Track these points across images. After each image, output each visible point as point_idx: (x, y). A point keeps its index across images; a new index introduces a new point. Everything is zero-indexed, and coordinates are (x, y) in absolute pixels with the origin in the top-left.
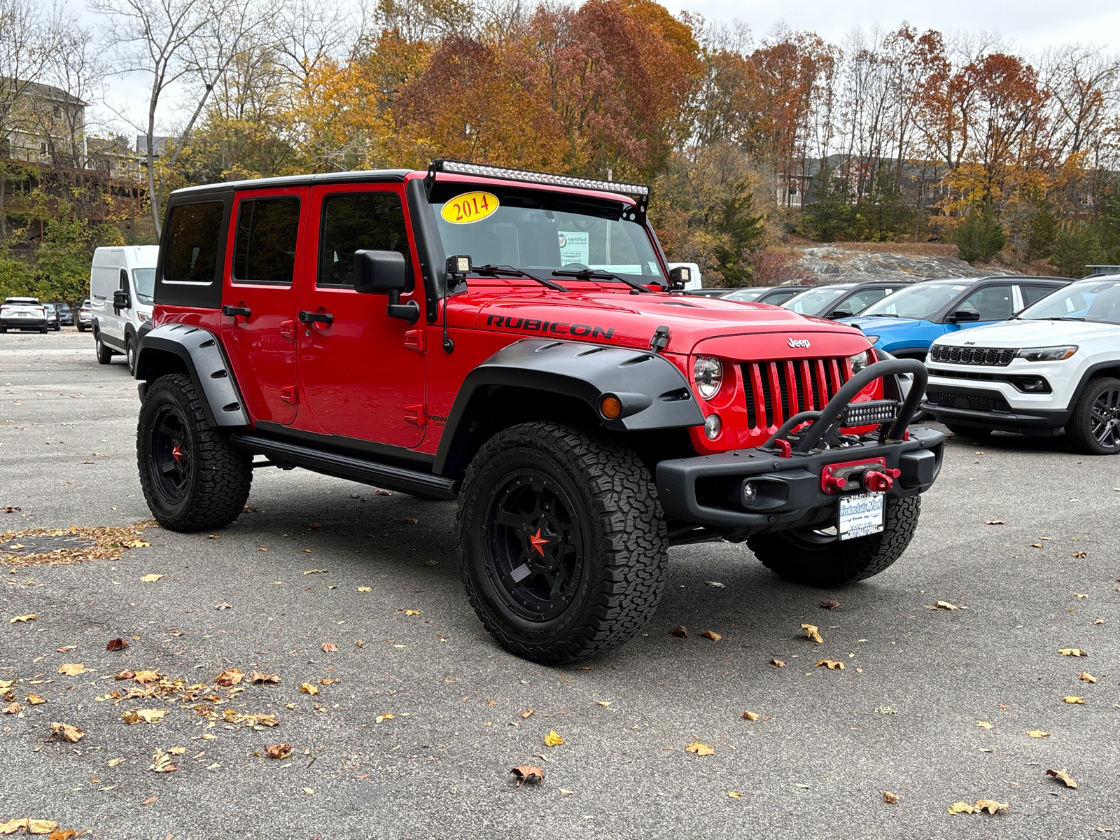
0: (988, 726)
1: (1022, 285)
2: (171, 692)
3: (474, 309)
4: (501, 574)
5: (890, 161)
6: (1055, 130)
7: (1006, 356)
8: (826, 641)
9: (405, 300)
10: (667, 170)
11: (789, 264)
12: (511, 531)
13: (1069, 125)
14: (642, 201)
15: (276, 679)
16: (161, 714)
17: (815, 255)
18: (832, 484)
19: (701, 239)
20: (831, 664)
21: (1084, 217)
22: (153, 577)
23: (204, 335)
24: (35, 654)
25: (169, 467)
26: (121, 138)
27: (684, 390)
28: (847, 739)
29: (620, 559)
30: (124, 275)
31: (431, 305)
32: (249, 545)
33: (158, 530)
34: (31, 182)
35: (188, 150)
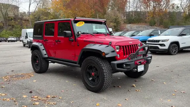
0: (162, 99)
1: (160, 30)
2: (40, 99)
3: (82, 39)
4: (88, 79)
5: (139, 11)
6: (163, 6)
7: (158, 41)
8: (136, 87)
9: (71, 38)
10: (106, 14)
11: (125, 27)
12: (89, 72)
13: (165, 5)
14: (105, 21)
15: (55, 96)
16: (39, 103)
17: (128, 26)
18: (137, 64)
19: (112, 24)
20: (137, 90)
21: (167, 19)
22: (35, 81)
23: (41, 44)
24: (19, 94)
25: (36, 64)
26: (25, 12)
27: (114, 51)
28: (141, 102)
29: (105, 76)
30: (27, 33)
31: (75, 39)
32: (49, 75)
33: (35, 73)
34: (12, 19)
35: (35, 14)
